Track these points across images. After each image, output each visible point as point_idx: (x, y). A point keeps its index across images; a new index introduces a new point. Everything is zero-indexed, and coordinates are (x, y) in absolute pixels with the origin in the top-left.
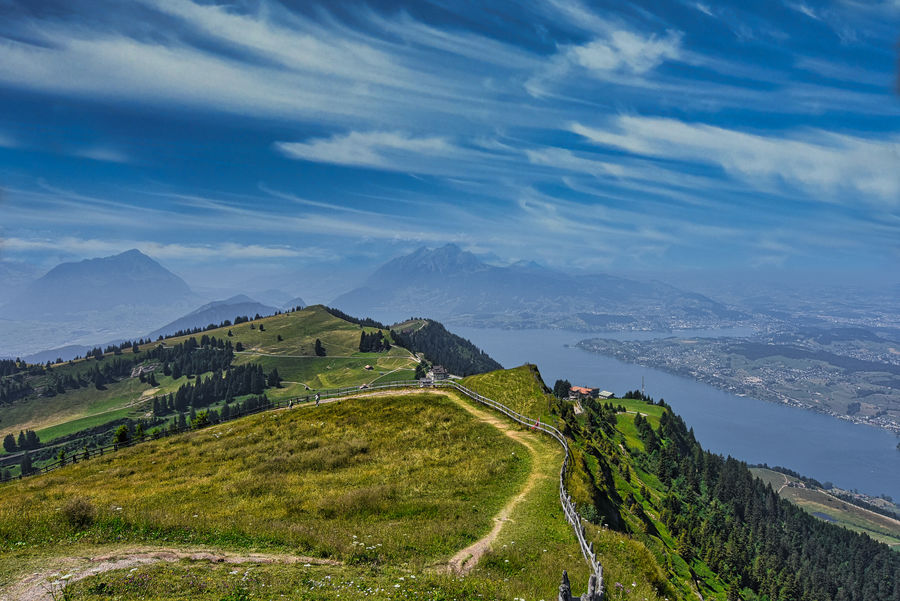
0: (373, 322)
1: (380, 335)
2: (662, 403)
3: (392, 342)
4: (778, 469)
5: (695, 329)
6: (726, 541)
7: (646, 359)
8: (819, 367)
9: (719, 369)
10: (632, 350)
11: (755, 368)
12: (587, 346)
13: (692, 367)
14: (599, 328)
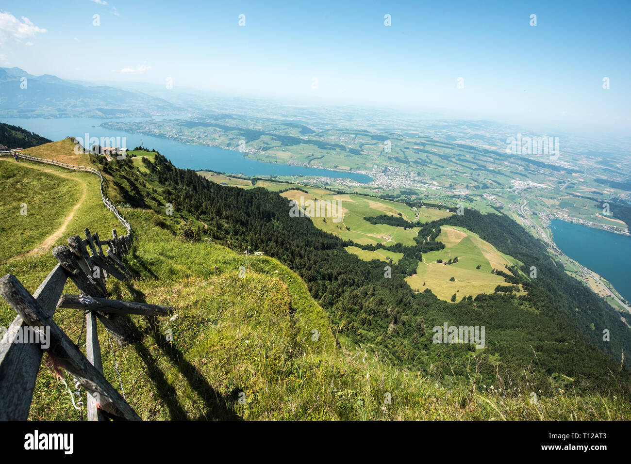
2: (154, 151)
4: (206, 171)
5: (163, 116)
6: (192, 200)
7: (140, 131)
8: (215, 130)
9: (177, 133)
10: (133, 127)
11: (192, 132)
12: (107, 126)
13: (165, 133)
14: (112, 116)
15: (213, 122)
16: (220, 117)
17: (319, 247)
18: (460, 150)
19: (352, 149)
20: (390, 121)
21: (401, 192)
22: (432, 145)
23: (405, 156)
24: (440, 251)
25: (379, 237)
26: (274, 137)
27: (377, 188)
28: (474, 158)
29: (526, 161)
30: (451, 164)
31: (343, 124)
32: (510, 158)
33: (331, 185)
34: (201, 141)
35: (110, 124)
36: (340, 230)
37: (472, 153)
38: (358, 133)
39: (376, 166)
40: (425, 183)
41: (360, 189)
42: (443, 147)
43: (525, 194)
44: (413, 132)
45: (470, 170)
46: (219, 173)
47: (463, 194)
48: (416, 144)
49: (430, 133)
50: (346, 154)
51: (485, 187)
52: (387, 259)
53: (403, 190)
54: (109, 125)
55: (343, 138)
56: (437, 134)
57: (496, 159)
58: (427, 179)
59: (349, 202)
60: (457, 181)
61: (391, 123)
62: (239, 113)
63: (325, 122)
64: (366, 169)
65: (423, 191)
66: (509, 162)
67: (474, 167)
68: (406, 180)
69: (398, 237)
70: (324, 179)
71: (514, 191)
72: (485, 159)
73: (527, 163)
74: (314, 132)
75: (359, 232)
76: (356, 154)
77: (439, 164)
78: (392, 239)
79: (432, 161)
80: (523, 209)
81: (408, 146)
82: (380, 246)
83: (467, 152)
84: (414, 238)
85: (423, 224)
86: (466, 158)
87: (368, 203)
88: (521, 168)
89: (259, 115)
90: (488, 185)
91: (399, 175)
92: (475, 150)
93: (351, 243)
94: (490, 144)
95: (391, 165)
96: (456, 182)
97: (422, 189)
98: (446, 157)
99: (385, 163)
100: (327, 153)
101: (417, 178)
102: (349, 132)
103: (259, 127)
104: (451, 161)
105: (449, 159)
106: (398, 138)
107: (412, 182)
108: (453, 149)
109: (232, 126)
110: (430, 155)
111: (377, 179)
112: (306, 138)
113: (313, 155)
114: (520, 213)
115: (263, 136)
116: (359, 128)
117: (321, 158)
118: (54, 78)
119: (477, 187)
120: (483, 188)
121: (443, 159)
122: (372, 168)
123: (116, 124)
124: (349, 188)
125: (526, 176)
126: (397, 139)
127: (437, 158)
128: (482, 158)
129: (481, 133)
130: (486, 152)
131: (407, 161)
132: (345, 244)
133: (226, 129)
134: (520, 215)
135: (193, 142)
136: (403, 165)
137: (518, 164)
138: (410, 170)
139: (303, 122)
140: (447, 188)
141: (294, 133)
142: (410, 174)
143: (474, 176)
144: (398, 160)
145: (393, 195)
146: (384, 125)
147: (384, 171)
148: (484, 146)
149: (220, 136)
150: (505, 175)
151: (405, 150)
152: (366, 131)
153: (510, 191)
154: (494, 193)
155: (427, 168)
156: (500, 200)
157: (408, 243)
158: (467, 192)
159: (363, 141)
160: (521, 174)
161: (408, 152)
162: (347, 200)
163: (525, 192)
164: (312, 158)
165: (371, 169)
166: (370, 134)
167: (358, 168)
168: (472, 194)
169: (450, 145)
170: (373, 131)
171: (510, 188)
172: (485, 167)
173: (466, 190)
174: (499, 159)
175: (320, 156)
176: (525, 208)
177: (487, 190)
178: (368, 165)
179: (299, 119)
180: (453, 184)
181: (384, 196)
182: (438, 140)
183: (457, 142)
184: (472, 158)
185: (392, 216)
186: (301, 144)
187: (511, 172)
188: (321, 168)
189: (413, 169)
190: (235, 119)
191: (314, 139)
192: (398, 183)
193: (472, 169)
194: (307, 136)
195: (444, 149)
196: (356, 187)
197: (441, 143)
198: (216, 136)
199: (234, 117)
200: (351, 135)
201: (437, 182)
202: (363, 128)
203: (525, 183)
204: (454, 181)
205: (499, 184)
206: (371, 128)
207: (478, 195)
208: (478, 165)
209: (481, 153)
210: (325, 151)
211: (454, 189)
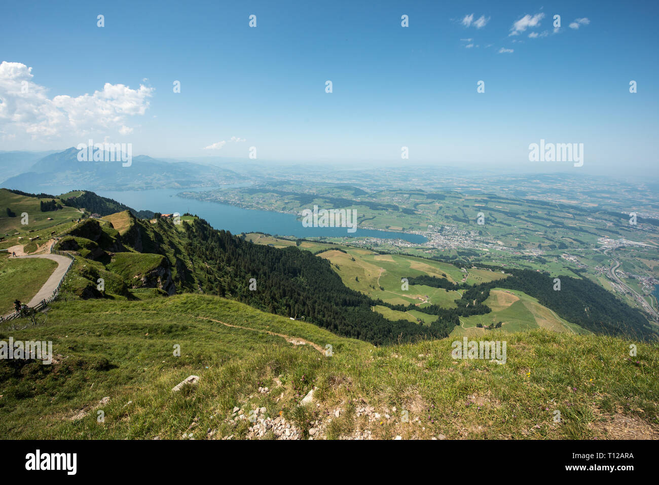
0: (46, 195)
1: (54, 202)
2: (196, 216)
3: (63, 205)
4: (257, 233)
5: (229, 184)
6: (207, 251)
7: (209, 198)
8: (273, 195)
9: (239, 200)
10: (203, 195)
11: (252, 198)
12: (181, 195)
13: (229, 200)
14: (186, 187)
15: (272, 188)
16: (278, 183)
17: (340, 303)
18: (530, 206)
19: (405, 209)
20: (449, 179)
21: (458, 252)
22: (496, 202)
23: (464, 215)
24: (484, 316)
25: (414, 298)
26: (327, 200)
27: (430, 249)
28: (548, 214)
29: (617, 216)
30: (520, 221)
31: (397, 185)
32: (595, 213)
33: (380, 246)
34: (259, 206)
35: (184, 193)
36: (372, 290)
37: (545, 208)
38: (412, 193)
39: (431, 226)
40: (487, 243)
41: (412, 249)
42: (508, 203)
43: (617, 254)
44: (474, 189)
45: (544, 228)
46: (268, 235)
47: (535, 254)
48: (476, 201)
49: (494, 189)
50: (399, 214)
51: (563, 246)
52: (418, 321)
53: (460, 251)
54: (184, 195)
55: (396, 198)
56: (503, 190)
57: (576, 214)
58: (490, 238)
59: (388, 262)
60: (527, 240)
61: (450, 181)
62: (297, 179)
63: (380, 184)
64: (420, 229)
65: (485, 251)
66: (593, 218)
67: (549, 224)
68: (466, 240)
69: (437, 299)
70: (373, 240)
71: (603, 251)
72: (562, 214)
73: (617, 218)
74: (367, 193)
75: (393, 292)
76: (409, 214)
77: (504, 222)
78: (428, 301)
79: (496, 219)
80: (615, 272)
81: (467, 204)
82: (412, 307)
83: (539, 208)
84: (455, 301)
85: (471, 286)
86: (537, 215)
87: (410, 263)
88: (610, 224)
89: (314, 180)
90: (567, 244)
91: (457, 235)
92: (549, 205)
93: (380, 303)
94: (569, 198)
95: (448, 224)
96: (525, 241)
97: (484, 249)
98: (513, 215)
99: (441, 223)
100: (379, 214)
101: (478, 238)
102: (403, 192)
103: (314, 191)
104: (520, 218)
105: (517, 216)
106: (457, 196)
107: (472, 242)
108: (521, 205)
109: (289, 191)
110: (493, 212)
111: (432, 239)
112: (359, 199)
113: (364, 216)
114: (610, 277)
115: (316, 199)
116: (414, 188)
117: (373, 219)
118: (147, 157)
119: (553, 247)
120: (560, 248)
121: (509, 216)
122: (427, 227)
123: (189, 193)
124: (400, 248)
125: (617, 233)
126: (455, 197)
127: (503, 216)
128: (558, 214)
129: (558, 186)
130: (563, 207)
131: (467, 219)
132: (373, 303)
133: (283, 194)
134: (610, 279)
135: (252, 207)
136: (462, 224)
137: (606, 220)
138: (471, 229)
139: (357, 185)
140: (515, 248)
141: (347, 195)
142: (470, 233)
143: (548, 234)
144: (456, 218)
145: (449, 257)
146: (443, 183)
147: (441, 231)
148: (562, 201)
149: (276, 201)
150: (590, 233)
151: (465, 208)
152: (421, 190)
153: (596, 251)
154: (575, 253)
155: (490, 227)
156: (583, 261)
157: (448, 306)
158: (540, 252)
159: (418, 201)
160: (610, 231)
161: (467, 210)
162: (388, 260)
163: (617, 252)
164: (362, 219)
165: (426, 229)
166: (425, 194)
167: (412, 228)
168: (546, 254)
169: (517, 201)
170: (429, 190)
171: (597, 247)
172: (562, 224)
173: (538, 250)
174: (579, 215)
175: (371, 217)
176: (617, 271)
177: (565, 250)
178: (422, 225)
179: (354, 181)
180: (522, 244)
181: (437, 257)
182: (504, 196)
183: (527, 198)
184: (546, 214)
185: (434, 276)
186: (353, 206)
187: (596, 228)
188: (372, 228)
189: (474, 228)
190: (292, 184)
191: (367, 200)
192: (456, 243)
193: (546, 226)
194: (359, 197)
195: (510, 205)
196: (408, 248)
197: (507, 199)
198: (273, 201)
199: (292, 183)
200: (405, 195)
201: (501, 241)
202: (418, 188)
203: (617, 241)
204: (523, 240)
205: (582, 243)
206: (428, 187)
207: (553, 256)
208: (553, 222)
209: (556, 209)
210: (376, 212)
211: (524, 249)
